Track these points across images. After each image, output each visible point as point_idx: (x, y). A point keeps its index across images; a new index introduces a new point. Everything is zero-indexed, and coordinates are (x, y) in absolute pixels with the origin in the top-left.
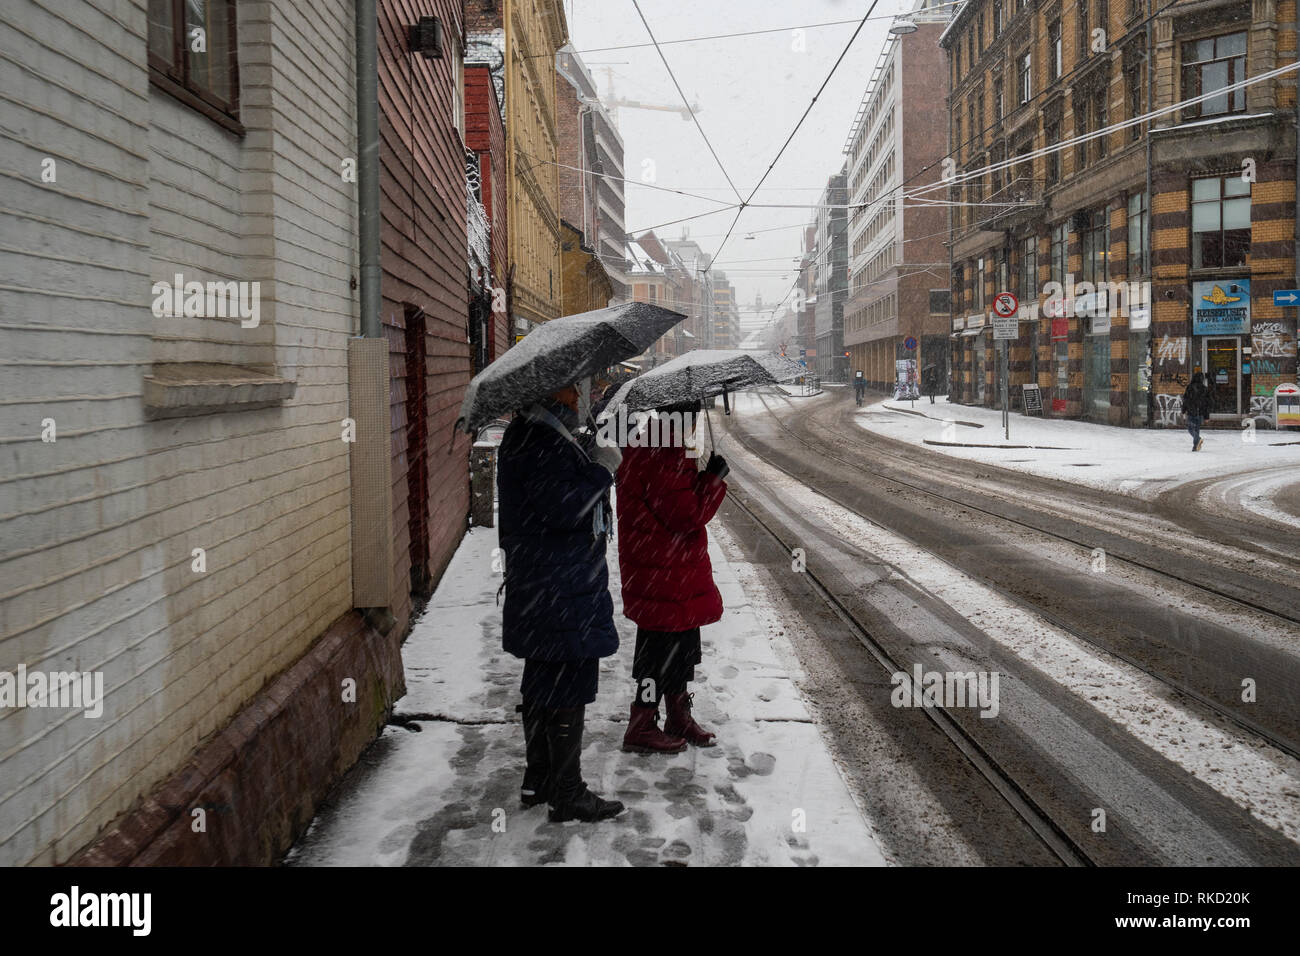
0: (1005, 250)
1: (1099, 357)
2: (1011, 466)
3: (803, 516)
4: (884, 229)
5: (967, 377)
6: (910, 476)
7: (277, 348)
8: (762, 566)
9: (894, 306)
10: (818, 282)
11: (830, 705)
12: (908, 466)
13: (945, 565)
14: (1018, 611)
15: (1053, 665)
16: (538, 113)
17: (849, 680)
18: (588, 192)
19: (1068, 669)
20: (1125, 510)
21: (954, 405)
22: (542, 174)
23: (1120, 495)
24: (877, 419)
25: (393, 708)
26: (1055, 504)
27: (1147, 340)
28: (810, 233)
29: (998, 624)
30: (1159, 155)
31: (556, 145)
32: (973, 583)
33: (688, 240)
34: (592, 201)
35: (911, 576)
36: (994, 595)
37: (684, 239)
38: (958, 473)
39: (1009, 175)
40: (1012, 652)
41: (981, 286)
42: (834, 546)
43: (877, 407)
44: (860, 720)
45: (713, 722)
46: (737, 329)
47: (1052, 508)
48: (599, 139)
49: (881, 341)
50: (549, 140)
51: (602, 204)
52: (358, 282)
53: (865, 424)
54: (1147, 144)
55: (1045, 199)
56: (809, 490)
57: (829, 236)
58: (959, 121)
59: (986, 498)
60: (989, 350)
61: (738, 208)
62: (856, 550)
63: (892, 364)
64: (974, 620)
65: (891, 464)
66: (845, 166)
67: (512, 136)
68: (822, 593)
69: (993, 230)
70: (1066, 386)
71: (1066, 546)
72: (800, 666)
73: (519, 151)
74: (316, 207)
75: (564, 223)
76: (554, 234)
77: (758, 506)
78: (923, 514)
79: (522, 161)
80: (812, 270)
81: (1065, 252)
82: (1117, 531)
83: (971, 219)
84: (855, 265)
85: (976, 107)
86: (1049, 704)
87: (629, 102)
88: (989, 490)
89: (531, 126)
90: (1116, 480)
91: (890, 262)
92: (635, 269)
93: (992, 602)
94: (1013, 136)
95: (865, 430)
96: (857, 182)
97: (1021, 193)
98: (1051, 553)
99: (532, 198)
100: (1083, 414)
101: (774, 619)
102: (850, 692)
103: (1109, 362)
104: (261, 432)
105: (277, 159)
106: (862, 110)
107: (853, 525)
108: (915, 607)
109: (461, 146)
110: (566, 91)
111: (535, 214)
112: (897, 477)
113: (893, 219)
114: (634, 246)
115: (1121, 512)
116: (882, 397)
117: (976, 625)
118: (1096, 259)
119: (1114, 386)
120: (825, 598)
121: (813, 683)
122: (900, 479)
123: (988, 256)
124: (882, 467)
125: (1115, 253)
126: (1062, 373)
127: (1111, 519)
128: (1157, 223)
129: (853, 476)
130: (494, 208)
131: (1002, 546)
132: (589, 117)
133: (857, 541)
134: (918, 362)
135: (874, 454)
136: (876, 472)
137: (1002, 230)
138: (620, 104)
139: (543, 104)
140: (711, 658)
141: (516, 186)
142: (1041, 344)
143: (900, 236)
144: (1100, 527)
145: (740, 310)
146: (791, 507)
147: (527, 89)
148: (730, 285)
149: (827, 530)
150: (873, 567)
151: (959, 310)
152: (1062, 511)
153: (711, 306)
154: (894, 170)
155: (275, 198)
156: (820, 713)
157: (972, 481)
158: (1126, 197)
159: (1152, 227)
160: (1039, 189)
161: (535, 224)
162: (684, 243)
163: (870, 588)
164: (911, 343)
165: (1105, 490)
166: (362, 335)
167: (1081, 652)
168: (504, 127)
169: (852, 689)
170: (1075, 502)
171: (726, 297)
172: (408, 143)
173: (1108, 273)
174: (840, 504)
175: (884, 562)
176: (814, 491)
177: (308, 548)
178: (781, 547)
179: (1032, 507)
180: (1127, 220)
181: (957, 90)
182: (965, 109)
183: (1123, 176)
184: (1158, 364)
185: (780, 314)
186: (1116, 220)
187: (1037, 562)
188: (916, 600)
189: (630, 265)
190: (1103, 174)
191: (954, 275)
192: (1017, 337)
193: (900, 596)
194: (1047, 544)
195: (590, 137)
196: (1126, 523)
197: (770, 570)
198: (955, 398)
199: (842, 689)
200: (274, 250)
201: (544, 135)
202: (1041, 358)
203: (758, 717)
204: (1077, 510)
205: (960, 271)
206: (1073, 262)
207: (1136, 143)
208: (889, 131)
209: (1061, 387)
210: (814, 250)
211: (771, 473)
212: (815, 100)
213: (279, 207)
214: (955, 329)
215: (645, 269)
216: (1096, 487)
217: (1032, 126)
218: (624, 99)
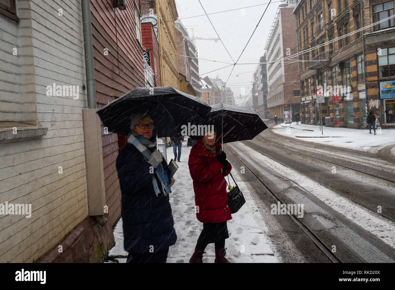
0: (317, 75)
1: (349, 108)
2: (325, 143)
3: (260, 163)
4: (278, 72)
5: (307, 116)
6: (293, 148)
7: (38, 113)
8: (248, 183)
9: (282, 95)
10: (258, 89)
11: (279, 243)
12: (292, 145)
13: (311, 180)
14: (342, 198)
15: (361, 221)
16: (170, 39)
17: (284, 230)
18: (187, 65)
19: (367, 223)
20: (368, 157)
21: (303, 124)
22: (172, 59)
23: (364, 152)
24: (279, 130)
25: (108, 253)
26: (343, 156)
27: (365, 101)
28: (255, 74)
29: (335, 204)
30: (367, 42)
31: (176, 49)
32: (322, 187)
33: (218, 78)
34: (189, 67)
35: (300, 185)
36: (331, 192)
37: (217, 78)
38: (309, 146)
39: (317, 52)
40: (344, 216)
41: (310, 88)
42: (271, 174)
43: (279, 126)
44: (291, 249)
45: (234, 256)
46: (234, 104)
47: (343, 158)
48: (190, 49)
49: (279, 106)
50: (174, 48)
51: (192, 68)
52: (86, 87)
53: (276, 131)
54: (362, 39)
55: (329, 59)
56: (261, 154)
57: (261, 75)
58: (300, 36)
59: (319, 155)
60: (313, 107)
61: (233, 65)
62: (279, 176)
63: (282, 113)
64: (326, 202)
65: (286, 144)
66: (265, 53)
67: (161, 46)
68: (270, 193)
69: (313, 70)
70: (339, 117)
71: (351, 171)
72: (265, 225)
73: (164, 51)
74: (61, 55)
75: (180, 74)
76: (177, 77)
77: (245, 160)
78: (300, 161)
79: (165, 54)
80: (256, 86)
81: (337, 75)
82: (368, 165)
83: (306, 67)
84: (270, 83)
85: (306, 32)
86: (364, 240)
87: (199, 38)
88: (320, 152)
89: (167, 43)
90: (361, 147)
91: (281, 81)
92: (203, 88)
93: (331, 195)
94: (318, 40)
95: (276, 134)
96: (269, 57)
97: (322, 57)
98: (347, 174)
99: (169, 66)
100: (345, 126)
101: (254, 204)
102: (285, 236)
103: (353, 109)
104: (27, 151)
105: (34, 31)
106: (270, 36)
107: (276, 166)
108: (304, 197)
109: (141, 47)
110: (179, 34)
111: (170, 71)
112: (289, 149)
113: (281, 68)
114: (202, 81)
115: (367, 158)
116: (280, 123)
117: (328, 205)
118: (347, 77)
119: (355, 116)
120: (271, 195)
121: (271, 232)
122: (290, 149)
123: (312, 78)
124: (283, 145)
125: (354, 74)
126: (337, 113)
127: (364, 161)
128: (367, 64)
129: (274, 149)
130: (155, 68)
131: (329, 172)
132: (186, 42)
133: (279, 172)
134: (291, 112)
135: (279, 141)
136: (282, 147)
137: (316, 69)
138: (196, 39)
139: (171, 37)
140: (232, 224)
141: (163, 62)
142: (330, 104)
143: (283, 73)
144: (361, 164)
145: (235, 98)
146: (255, 160)
147: (166, 32)
148: (232, 91)
149: (268, 168)
150: (286, 182)
151: (303, 95)
152: (346, 158)
153: (226, 97)
154: (280, 53)
155: (34, 49)
156: (275, 246)
157: (314, 149)
158: (356, 56)
159: (366, 65)
160: (327, 56)
161: (170, 74)
162: (217, 79)
163: (286, 190)
164: (289, 106)
165: (359, 150)
166: (88, 107)
167: (370, 215)
168: (158, 44)
169: (286, 234)
170: (350, 155)
171: (231, 95)
172: (115, 39)
173: (351, 81)
174: (272, 159)
175: (290, 180)
176: (262, 154)
177: (62, 197)
178: (253, 175)
179: (336, 157)
180: (357, 64)
181: (299, 27)
182: (302, 33)
183: (354, 49)
184: (369, 108)
185: (247, 99)
186: (353, 64)
187: (343, 178)
188: (304, 194)
189: (201, 86)
190: (348, 50)
191: (301, 84)
192: (324, 102)
193: (298, 193)
194: (345, 171)
195: (187, 48)
196: (369, 162)
197: (251, 184)
198: (303, 123)
199: (282, 235)
200: (34, 71)
201: (172, 47)
202: (330, 109)
203: (253, 253)
204: (351, 158)
205: (303, 83)
206: (339, 78)
207: (359, 39)
208: (278, 42)
209: (337, 117)
210: (257, 79)
211: (247, 149)
212: (257, 26)
213: (36, 52)
214: (302, 101)
215: (206, 88)
216: (355, 149)
217: (324, 36)
218: (197, 37)
